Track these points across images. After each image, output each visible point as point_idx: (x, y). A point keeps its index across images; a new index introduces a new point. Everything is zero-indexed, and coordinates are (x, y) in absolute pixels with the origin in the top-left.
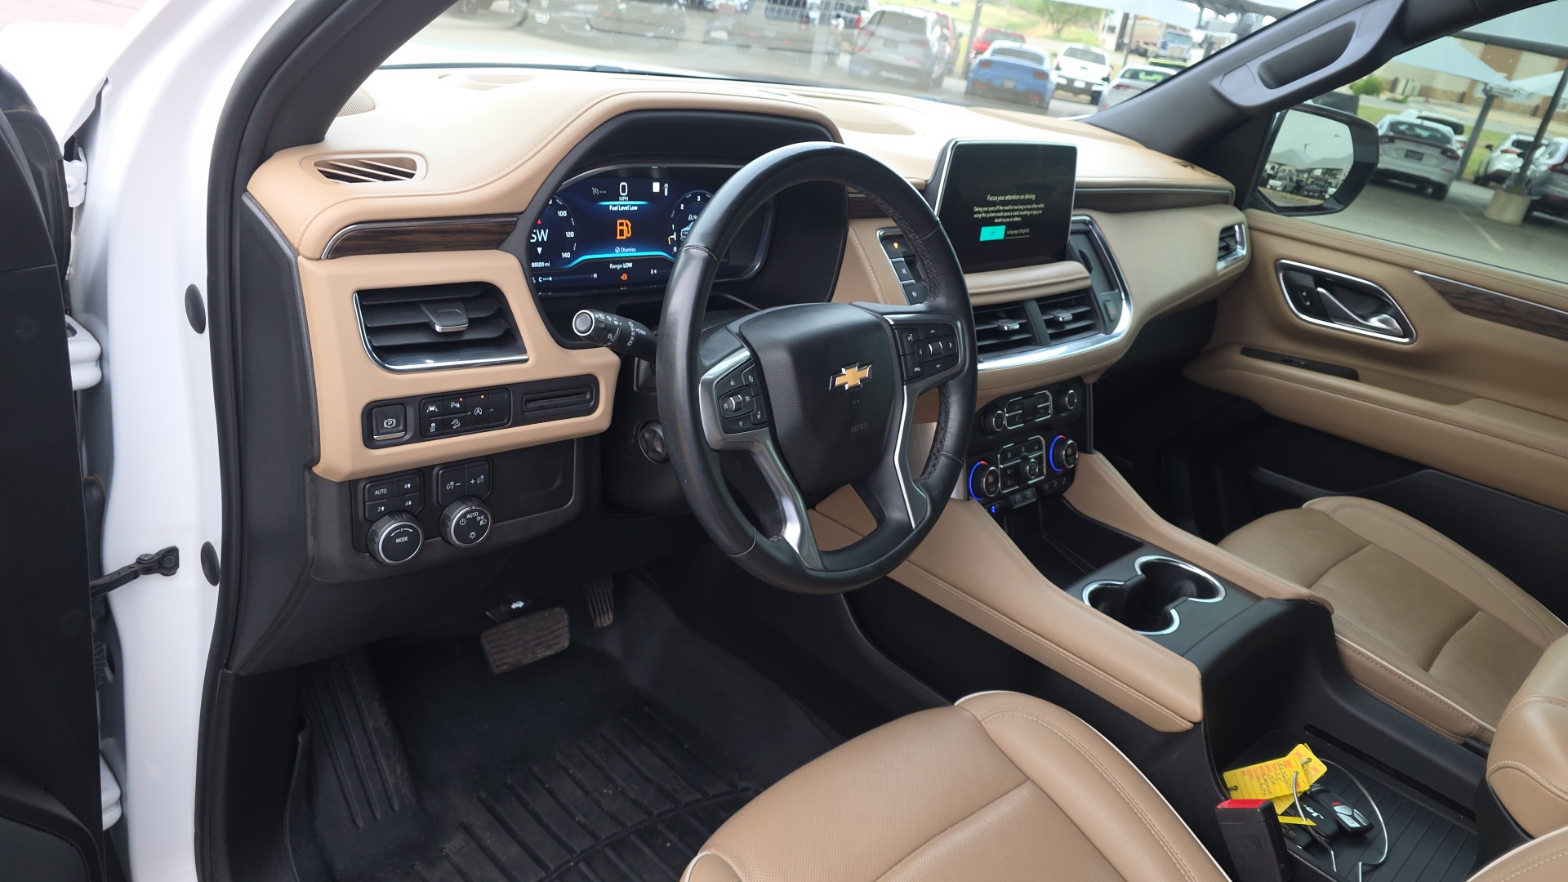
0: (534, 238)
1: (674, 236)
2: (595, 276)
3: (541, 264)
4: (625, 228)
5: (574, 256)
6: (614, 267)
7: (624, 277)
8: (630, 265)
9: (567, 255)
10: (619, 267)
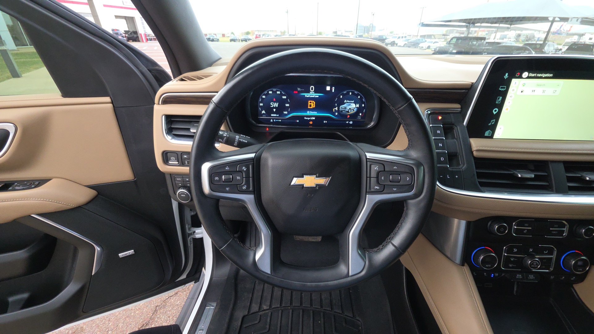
0: (272, 106)
1: (337, 109)
2: (298, 121)
3: (275, 115)
4: (312, 104)
5: (289, 113)
6: (306, 118)
7: (311, 123)
8: (314, 118)
9: (286, 113)
10: (309, 119)
